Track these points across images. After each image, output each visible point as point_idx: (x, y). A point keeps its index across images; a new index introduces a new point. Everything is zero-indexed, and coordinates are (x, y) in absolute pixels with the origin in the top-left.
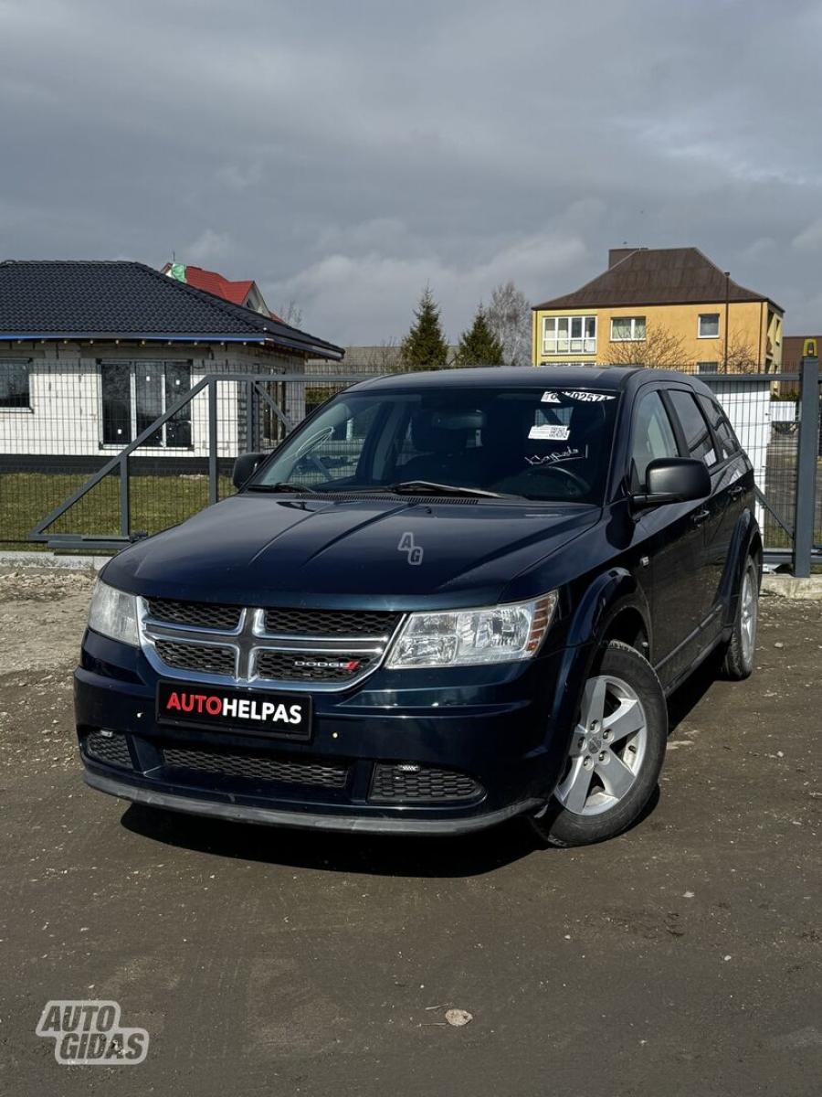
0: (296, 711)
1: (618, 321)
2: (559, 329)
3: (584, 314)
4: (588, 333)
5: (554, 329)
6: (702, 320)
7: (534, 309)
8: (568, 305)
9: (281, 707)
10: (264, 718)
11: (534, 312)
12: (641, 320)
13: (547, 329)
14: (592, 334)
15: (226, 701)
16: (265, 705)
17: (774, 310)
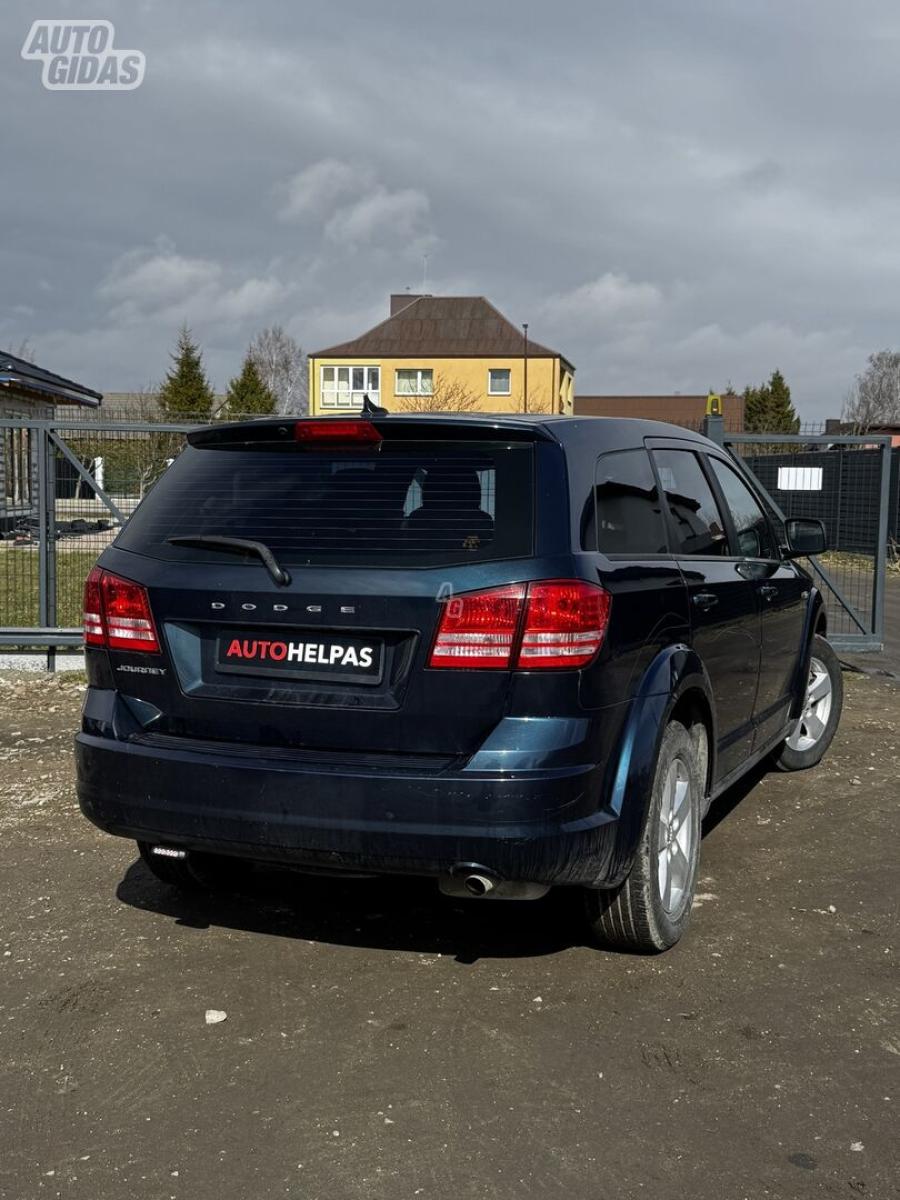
1: (403, 373)
2: (340, 379)
3: (366, 364)
4: (370, 385)
5: (333, 380)
6: (492, 377)
7: (310, 356)
8: (349, 353)
11: (311, 360)
12: (427, 373)
13: (325, 379)
14: (375, 387)
17: (566, 367)
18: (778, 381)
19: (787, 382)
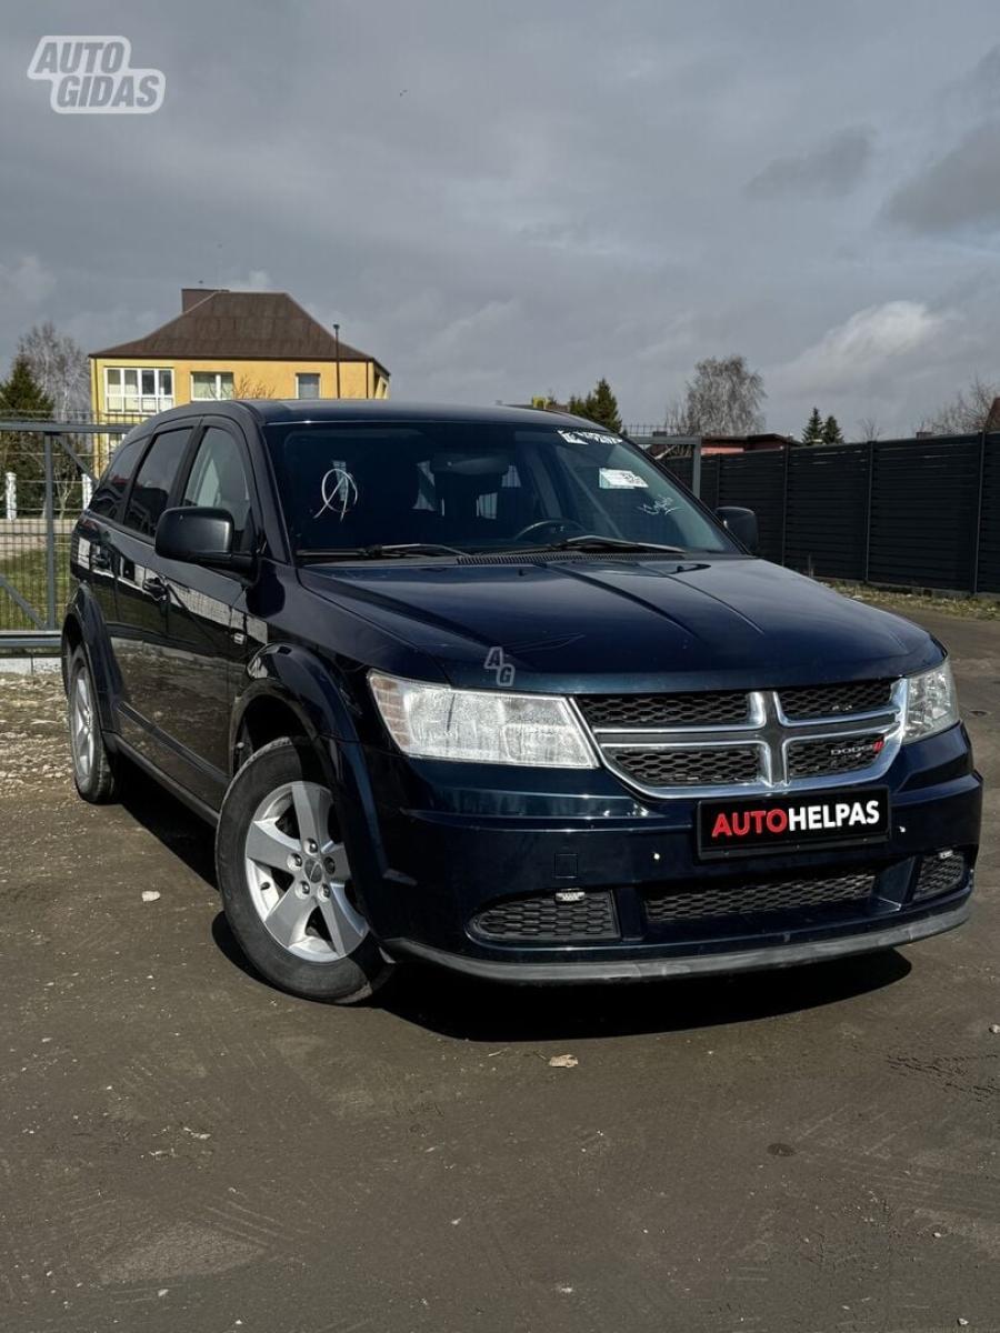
0: (873, 808)
1: (199, 377)
2: (127, 382)
3: (156, 366)
4: (163, 390)
5: (118, 382)
6: (300, 382)
7: (91, 356)
8: (136, 354)
9: (857, 806)
10: (839, 824)
11: (93, 361)
12: (228, 377)
13: (110, 382)
14: (168, 391)
15: (791, 811)
16: (839, 807)
17: (381, 372)
18: (604, 390)
19: (614, 392)
